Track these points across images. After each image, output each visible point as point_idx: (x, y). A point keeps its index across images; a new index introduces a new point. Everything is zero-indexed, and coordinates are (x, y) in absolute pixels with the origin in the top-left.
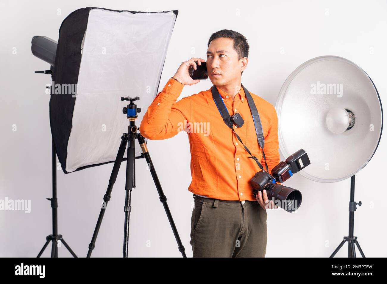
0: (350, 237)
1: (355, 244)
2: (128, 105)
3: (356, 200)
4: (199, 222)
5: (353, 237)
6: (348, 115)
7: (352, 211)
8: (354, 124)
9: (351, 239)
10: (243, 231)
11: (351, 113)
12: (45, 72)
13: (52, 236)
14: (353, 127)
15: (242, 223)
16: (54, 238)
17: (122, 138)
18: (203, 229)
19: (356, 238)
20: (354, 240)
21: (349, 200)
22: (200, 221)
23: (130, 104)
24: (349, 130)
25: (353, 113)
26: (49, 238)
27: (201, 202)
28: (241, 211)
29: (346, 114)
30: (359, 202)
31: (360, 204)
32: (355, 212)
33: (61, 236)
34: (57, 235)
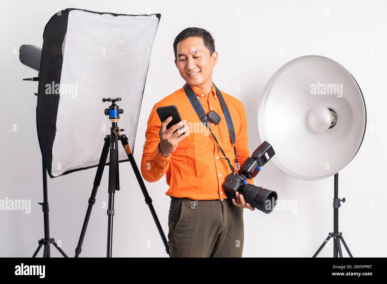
0: (335, 233)
1: (340, 240)
2: (109, 107)
3: (340, 197)
4: (178, 222)
5: (338, 233)
6: (331, 114)
7: (337, 207)
8: (336, 122)
9: (336, 235)
10: (223, 229)
11: (333, 112)
12: (32, 79)
13: (44, 240)
14: (335, 125)
15: (222, 220)
16: (46, 241)
17: (104, 140)
18: (183, 229)
19: (341, 234)
20: (339, 236)
21: (333, 197)
22: (180, 221)
23: (112, 105)
24: (332, 128)
25: (335, 112)
26: (41, 242)
27: (180, 202)
28: (221, 208)
29: (328, 113)
30: (342, 199)
31: (344, 200)
32: (339, 208)
33: (53, 240)
34: (50, 239)
